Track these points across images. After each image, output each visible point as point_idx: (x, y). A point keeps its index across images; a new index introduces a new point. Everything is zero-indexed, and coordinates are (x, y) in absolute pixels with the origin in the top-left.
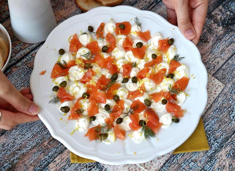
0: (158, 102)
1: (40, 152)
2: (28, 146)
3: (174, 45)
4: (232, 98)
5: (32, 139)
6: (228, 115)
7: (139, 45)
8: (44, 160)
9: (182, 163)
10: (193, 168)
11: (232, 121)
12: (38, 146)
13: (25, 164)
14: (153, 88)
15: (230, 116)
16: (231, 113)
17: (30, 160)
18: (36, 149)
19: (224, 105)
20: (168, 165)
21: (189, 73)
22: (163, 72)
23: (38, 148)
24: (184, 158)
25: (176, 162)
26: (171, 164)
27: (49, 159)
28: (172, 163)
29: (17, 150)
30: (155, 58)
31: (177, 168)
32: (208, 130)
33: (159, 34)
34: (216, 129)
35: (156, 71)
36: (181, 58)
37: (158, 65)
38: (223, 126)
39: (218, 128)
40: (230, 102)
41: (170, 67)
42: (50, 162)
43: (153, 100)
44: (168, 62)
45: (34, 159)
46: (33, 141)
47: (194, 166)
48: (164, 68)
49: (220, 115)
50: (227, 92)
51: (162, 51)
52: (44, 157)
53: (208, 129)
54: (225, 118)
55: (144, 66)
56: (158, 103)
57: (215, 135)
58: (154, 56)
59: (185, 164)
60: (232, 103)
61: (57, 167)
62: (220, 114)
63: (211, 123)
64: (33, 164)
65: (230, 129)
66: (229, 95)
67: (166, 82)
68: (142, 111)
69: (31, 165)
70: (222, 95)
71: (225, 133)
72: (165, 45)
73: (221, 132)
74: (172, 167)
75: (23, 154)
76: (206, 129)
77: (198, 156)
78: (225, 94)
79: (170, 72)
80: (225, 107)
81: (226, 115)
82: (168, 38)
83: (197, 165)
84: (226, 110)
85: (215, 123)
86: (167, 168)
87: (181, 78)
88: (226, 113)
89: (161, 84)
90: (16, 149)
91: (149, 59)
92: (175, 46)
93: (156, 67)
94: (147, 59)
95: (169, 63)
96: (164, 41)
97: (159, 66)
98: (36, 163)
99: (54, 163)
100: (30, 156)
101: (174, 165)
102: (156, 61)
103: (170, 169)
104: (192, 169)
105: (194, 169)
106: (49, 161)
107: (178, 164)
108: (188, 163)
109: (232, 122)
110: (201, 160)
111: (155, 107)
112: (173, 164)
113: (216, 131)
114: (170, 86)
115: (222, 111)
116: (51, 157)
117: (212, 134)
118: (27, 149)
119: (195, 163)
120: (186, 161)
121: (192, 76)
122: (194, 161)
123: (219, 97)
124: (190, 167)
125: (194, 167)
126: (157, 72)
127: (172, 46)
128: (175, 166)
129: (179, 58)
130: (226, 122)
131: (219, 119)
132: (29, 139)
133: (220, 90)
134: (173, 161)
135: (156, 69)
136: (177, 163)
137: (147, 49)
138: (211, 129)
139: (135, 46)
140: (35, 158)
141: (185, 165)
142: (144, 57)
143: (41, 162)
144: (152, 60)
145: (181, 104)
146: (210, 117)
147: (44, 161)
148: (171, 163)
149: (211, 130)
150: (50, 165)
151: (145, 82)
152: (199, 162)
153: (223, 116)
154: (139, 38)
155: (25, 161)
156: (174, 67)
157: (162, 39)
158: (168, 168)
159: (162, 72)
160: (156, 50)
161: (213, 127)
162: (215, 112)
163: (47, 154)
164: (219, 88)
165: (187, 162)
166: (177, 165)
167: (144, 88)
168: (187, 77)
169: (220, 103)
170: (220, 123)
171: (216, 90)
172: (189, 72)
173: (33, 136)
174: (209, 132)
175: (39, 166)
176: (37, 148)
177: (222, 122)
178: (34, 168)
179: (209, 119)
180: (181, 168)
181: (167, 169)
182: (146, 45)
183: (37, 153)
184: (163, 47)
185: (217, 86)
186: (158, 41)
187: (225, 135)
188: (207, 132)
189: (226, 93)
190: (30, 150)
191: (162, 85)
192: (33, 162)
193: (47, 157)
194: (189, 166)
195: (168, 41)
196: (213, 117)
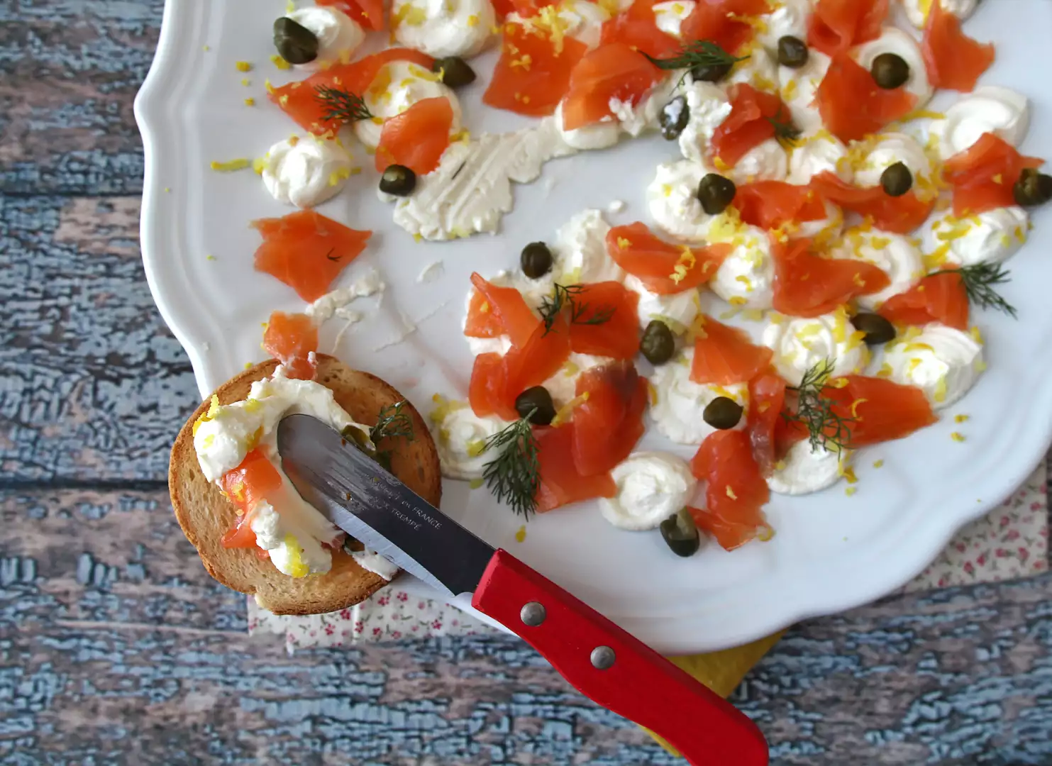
0: (699, 382)
1: (99, 119)
2: (85, 49)
3: (1029, 218)
4: (1008, 648)
5: (125, 38)
6: (911, 692)
7: (884, 69)
8: (81, 162)
9: (530, 692)
10: (548, 749)
11: (897, 728)
12: (117, 84)
13: (12, 112)
14: (747, 301)
15: (911, 704)
16: (929, 697)
17: (36, 112)
18: (99, 90)
19: (945, 644)
20: (473, 645)
21: (959, 398)
22: (862, 283)
23: (107, 93)
24: (555, 680)
25: (514, 665)
26: (486, 654)
27: (101, 177)
28: (495, 650)
29: (36, 30)
30: (893, 188)
31: (490, 687)
32: (768, 673)
33: (1021, 106)
34: (803, 701)
35: (840, 244)
36: (1001, 302)
37: (876, 234)
38: (841, 716)
39: (812, 702)
40: (983, 654)
41: (912, 292)
42: (91, 191)
43: (689, 354)
44: (926, 261)
45: (54, 120)
46: (119, 49)
47: (559, 745)
48: (885, 266)
49: (882, 662)
50: (1023, 605)
51: (956, 194)
52: (92, 150)
53: (776, 669)
54: (889, 693)
55: (815, 179)
56: (696, 389)
57: (769, 718)
58: (898, 178)
59: (537, 707)
60: (985, 663)
61: (97, 236)
62: (889, 658)
63: (813, 660)
64: (32, 140)
65: (854, 752)
66: (1014, 623)
67: (825, 336)
68: (596, 353)
69: (24, 135)
70: (990, 597)
71: (817, 746)
72: (997, 179)
73: (803, 729)
74: (476, 669)
75: (41, 65)
76: (768, 661)
77: (617, 728)
78: (1003, 607)
79: (891, 308)
80: (938, 656)
81: (902, 685)
82: (1041, 162)
83: (571, 752)
84: (926, 669)
85: (825, 674)
86: (456, 654)
87: (905, 382)
88: (916, 679)
89: (801, 325)
90: (38, 24)
91: (864, 168)
92: (1030, 227)
93: (857, 228)
94: (860, 162)
95: (927, 269)
96: (1009, 161)
97: (874, 239)
98: (45, 145)
99: (103, 209)
100: (53, 98)
101: (491, 667)
102: (885, 203)
103: (462, 664)
104: (536, 747)
105: (543, 754)
106: (91, 186)
107: (510, 681)
108: (551, 714)
109: (889, 734)
110: (608, 749)
111: (670, 390)
112: (494, 662)
113: (791, 705)
114: (825, 372)
115: (908, 657)
116: (116, 176)
117: (766, 700)
118: (71, 60)
119: (574, 736)
120: (551, 698)
121: (960, 419)
122: (579, 730)
123: (968, 590)
124: (539, 734)
125: (555, 749)
126: (838, 254)
127: (1018, 214)
128: (493, 673)
129: (987, 289)
130: (870, 714)
131: (858, 675)
132: (117, 26)
133: (1006, 568)
134: (505, 649)
135: (848, 241)
136: (510, 672)
137: (904, 119)
138: (786, 680)
139: (868, 56)
140: (62, 124)
141: (529, 709)
142: (853, 142)
143: (66, 159)
144: (873, 189)
145: (784, 489)
146: (839, 634)
147: (75, 166)
148: (490, 651)
149: (782, 686)
150: (81, 203)
151: (742, 250)
152: (594, 749)
153: (887, 679)
154: (919, 37)
155: (21, 100)
156: (929, 310)
157: (1010, 140)
158: (461, 654)
159: (857, 276)
160: (935, 164)
161: (804, 682)
162: (881, 634)
163: (115, 150)
164: (1014, 562)
165: (551, 707)
166: (501, 678)
167: (714, 269)
168: (935, 405)
169: (940, 619)
170: (844, 694)
171: (992, 555)
172: (966, 392)
173: (136, 30)
174: (764, 681)
175: (43, 171)
176: (105, 87)
177: (858, 693)
178: (23, 157)
179: (824, 636)
180: (503, 706)
181: (451, 654)
182: (916, 99)
183: (87, 113)
184: (980, 177)
185: (1012, 546)
186: (985, 135)
187: (809, 754)
188: (758, 678)
189: (1010, 604)
190: (79, 76)
191: (800, 330)
192: (39, 133)
193: (102, 162)
194: (540, 726)
195: (1026, 174)
196: (851, 644)
